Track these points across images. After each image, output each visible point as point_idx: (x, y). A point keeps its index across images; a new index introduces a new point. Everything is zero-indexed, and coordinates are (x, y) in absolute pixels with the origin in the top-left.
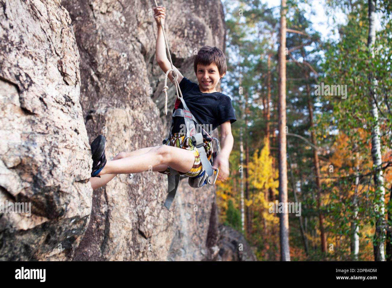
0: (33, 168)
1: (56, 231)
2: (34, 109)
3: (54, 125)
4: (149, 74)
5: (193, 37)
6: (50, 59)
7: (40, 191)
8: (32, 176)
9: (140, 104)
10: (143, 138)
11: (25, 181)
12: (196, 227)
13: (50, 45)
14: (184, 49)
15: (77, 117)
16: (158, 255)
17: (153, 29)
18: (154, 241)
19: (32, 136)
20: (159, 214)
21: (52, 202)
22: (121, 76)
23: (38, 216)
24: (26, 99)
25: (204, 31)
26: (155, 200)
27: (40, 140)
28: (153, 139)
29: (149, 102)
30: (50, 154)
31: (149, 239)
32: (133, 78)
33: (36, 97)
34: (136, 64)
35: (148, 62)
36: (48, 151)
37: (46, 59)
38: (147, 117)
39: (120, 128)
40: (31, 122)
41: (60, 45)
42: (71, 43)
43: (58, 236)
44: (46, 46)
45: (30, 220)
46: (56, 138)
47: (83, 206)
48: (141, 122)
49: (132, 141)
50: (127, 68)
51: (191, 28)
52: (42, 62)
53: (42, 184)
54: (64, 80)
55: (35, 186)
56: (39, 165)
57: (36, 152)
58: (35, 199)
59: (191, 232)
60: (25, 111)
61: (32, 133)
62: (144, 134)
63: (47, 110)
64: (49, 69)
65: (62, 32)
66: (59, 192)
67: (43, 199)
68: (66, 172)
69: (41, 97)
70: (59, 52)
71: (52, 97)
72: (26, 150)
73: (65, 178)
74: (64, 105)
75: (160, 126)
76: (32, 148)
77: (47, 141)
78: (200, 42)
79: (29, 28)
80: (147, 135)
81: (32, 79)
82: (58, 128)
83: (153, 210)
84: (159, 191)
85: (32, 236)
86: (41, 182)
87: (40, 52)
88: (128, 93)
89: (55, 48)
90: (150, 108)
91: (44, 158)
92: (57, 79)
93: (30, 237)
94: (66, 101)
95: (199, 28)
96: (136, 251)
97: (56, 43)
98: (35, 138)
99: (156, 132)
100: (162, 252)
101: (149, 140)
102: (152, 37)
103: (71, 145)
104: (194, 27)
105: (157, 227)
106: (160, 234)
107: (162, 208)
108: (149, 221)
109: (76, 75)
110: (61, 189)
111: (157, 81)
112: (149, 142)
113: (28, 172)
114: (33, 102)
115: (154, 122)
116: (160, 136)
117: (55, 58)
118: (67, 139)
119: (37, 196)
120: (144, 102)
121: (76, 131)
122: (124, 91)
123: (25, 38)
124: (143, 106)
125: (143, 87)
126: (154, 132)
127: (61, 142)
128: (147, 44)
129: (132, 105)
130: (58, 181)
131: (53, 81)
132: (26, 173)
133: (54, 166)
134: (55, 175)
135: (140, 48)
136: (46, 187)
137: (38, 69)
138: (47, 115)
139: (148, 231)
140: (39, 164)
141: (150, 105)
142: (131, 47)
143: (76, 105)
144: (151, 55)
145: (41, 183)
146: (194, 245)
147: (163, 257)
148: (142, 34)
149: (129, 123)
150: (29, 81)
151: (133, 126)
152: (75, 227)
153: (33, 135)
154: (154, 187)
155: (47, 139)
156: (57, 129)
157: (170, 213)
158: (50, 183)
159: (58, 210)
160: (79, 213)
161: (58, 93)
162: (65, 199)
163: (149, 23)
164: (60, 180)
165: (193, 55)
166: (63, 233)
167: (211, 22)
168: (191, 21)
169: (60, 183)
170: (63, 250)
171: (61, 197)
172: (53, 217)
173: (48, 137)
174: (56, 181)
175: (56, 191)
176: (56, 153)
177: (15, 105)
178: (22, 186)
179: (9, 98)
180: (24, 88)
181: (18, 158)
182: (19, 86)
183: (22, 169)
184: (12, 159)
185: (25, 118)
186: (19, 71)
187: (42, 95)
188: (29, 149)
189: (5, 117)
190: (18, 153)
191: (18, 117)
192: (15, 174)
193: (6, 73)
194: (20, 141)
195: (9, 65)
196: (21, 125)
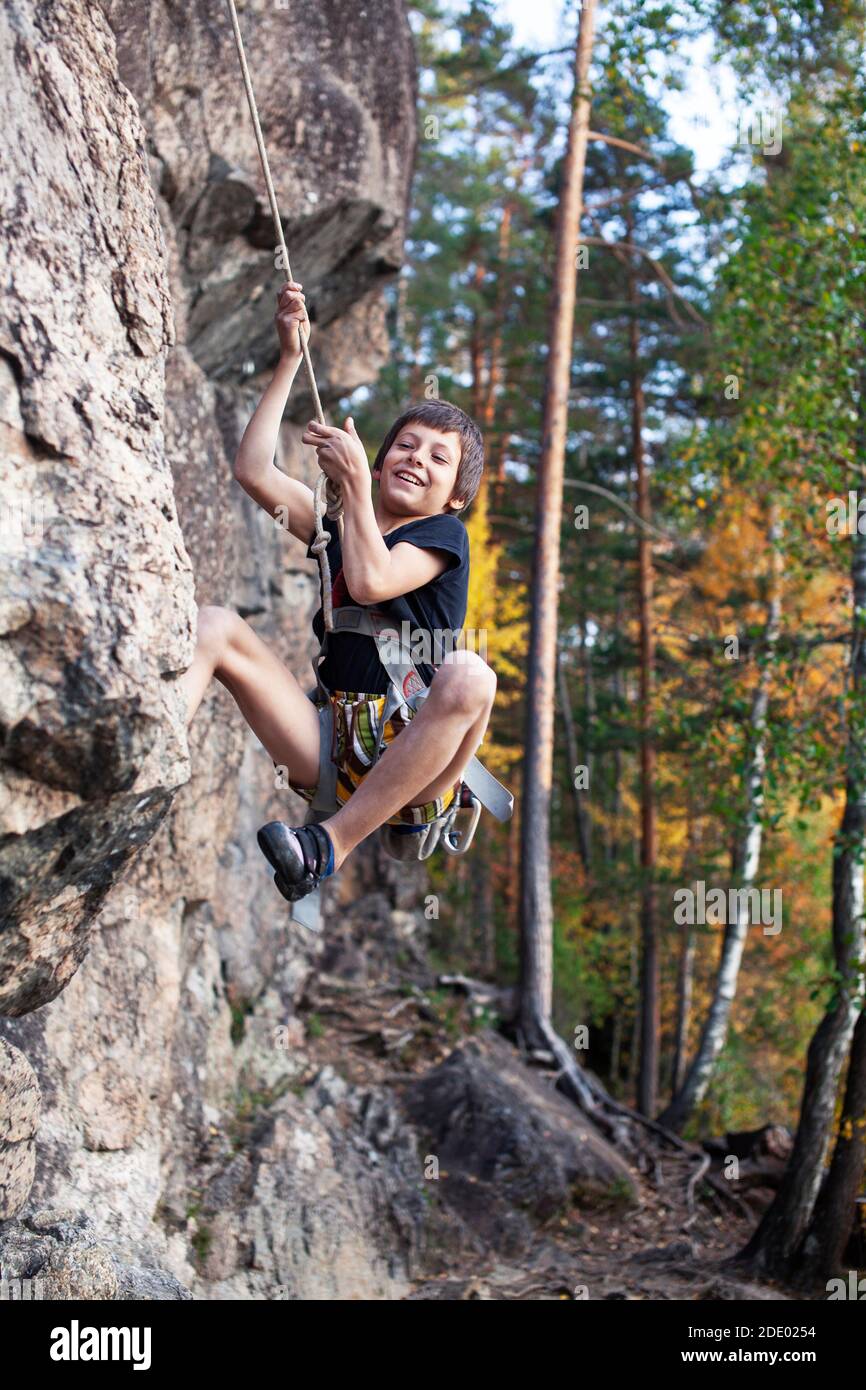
0: (67, 640)
1: (94, 835)
2: (65, 442)
3: (114, 494)
4: (181, 266)
5: (321, 148)
6: (95, 267)
7: (86, 715)
8: (62, 664)
11: (40, 680)
13: (92, 218)
14: (291, 187)
16: (191, 870)
17: (202, 114)
18: (183, 827)
19: (60, 533)
20: (202, 738)
21: (110, 749)
23: (56, 789)
24: (42, 405)
25: (358, 130)
27: (82, 545)
28: (194, 490)
29: (184, 364)
30: (109, 591)
33: (65, 399)
35: (179, 224)
36: (103, 583)
37: (83, 267)
38: (177, 415)
40: (54, 483)
41: (117, 218)
42: (147, 211)
43: (94, 851)
44: (84, 223)
45: (33, 801)
46: (122, 537)
47: (171, 754)
51: (318, 117)
52: (73, 276)
53: (95, 693)
54: (129, 338)
55: (70, 699)
56: (85, 630)
57: (77, 586)
58: (67, 738)
59: (263, 791)
60: (38, 447)
61: (58, 522)
63: (95, 444)
64: (91, 302)
65: (121, 173)
66: (136, 716)
67: (87, 737)
68: (149, 649)
69: (77, 397)
70: (114, 242)
71: (103, 397)
72: (48, 579)
73: (151, 670)
74: (133, 425)
76: (64, 571)
77: (100, 547)
78: (342, 166)
79: (37, 156)
80: (177, 478)
81: (50, 335)
82: (124, 503)
85: (27, 850)
86: (93, 685)
87: (66, 243)
89: (104, 229)
90: (187, 386)
91: (96, 603)
92: (112, 333)
93: (19, 854)
94: (139, 410)
95: (344, 118)
97: (106, 209)
98: (69, 538)
99: (202, 467)
100: (205, 861)
101: (182, 494)
102: (196, 141)
103: (159, 561)
104: (327, 115)
105: (195, 782)
106: (202, 804)
107: (214, 720)
109: (165, 323)
110: (143, 709)
111: (196, 289)
113: (50, 653)
114: (60, 417)
115: (197, 433)
116: (214, 479)
117: (103, 261)
118: (149, 540)
119: (73, 731)
121: (165, 510)
123: (29, 196)
126: (196, 467)
127: (136, 551)
128: (181, 165)
130: (134, 682)
131: (98, 341)
132: (45, 656)
133: (121, 630)
134: (126, 666)
135: (159, 175)
136: (106, 702)
137: (64, 302)
138: (97, 459)
140: (88, 627)
141: (188, 375)
143: (160, 418)
144: (190, 202)
145: (90, 688)
147: (204, 876)
148: (166, 129)
150: (44, 341)
152: (139, 821)
153: (64, 528)
155: (101, 541)
156: (121, 506)
157: (233, 735)
158: (114, 692)
159: (120, 772)
160: (162, 777)
161: (117, 382)
162: (145, 739)
163: (192, 92)
164: (138, 679)
165: (319, 208)
166: (108, 842)
167: (379, 99)
168: (319, 91)
169: (140, 689)
170: (86, 888)
171: (137, 732)
172: (98, 793)
173: (101, 534)
174: (129, 682)
175: (128, 713)
176: (124, 589)
177: (9, 426)
178: (31, 696)
180: (34, 367)
181: (23, 604)
182: (23, 361)
183: (32, 640)
184: (5, 608)
185: (34, 469)
186: (17, 308)
187: (79, 392)
188: (56, 576)
190: (22, 588)
191: (18, 467)
192: (11, 657)
194: (23, 548)
196: (26, 493)
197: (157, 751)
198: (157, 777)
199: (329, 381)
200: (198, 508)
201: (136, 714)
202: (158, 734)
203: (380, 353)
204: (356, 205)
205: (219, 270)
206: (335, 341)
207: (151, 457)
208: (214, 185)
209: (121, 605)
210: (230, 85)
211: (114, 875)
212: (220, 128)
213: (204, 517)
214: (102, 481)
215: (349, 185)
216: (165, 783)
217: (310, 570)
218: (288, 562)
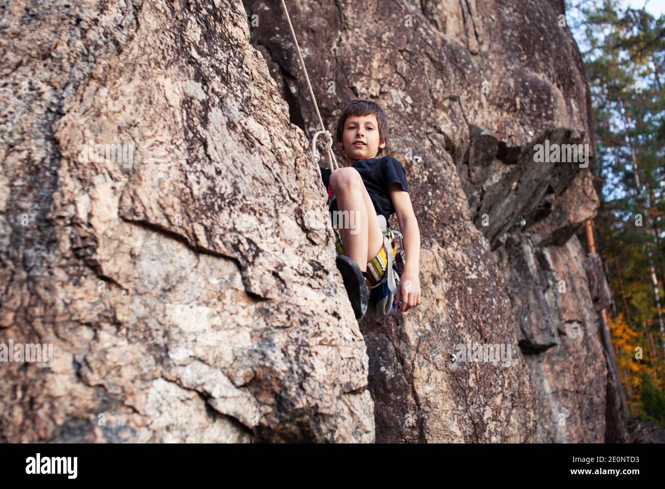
0: (274, 383)
2: (266, 292)
3: (300, 312)
4: (465, 182)
5: (531, 108)
6: (283, 209)
7: (288, 417)
8: (274, 395)
9: (455, 235)
10: (466, 291)
11: (264, 404)
12: (581, 431)
13: (280, 188)
14: (519, 130)
15: (335, 292)
17: (461, 108)
19: (267, 334)
20: (508, 416)
21: (309, 432)
22: (417, 195)
24: (252, 278)
25: (549, 95)
26: (498, 393)
27: (279, 339)
28: (484, 292)
29: (469, 230)
30: (297, 359)
32: (437, 195)
33: (267, 273)
34: (439, 170)
35: (461, 163)
36: (293, 354)
37: (276, 211)
38: (469, 256)
39: (426, 280)
40: (263, 312)
41: (295, 184)
42: (313, 178)
44: (274, 190)
46: (304, 331)
47: (359, 430)
48: (461, 265)
49: (449, 299)
50: (426, 179)
51: (526, 94)
52: (270, 216)
53: (290, 406)
54: (308, 238)
55: (280, 411)
56: (281, 378)
57: (276, 358)
58: (282, 429)
60: (253, 297)
61: (266, 329)
62: (468, 285)
63: (285, 291)
64: (282, 226)
66: (317, 415)
67: (294, 428)
68: (325, 382)
69: (275, 270)
70: (294, 196)
71: (292, 268)
72: (261, 356)
73: (325, 391)
74: (312, 277)
75: (493, 267)
76: (269, 352)
77: (291, 338)
78: (544, 114)
79: (244, 167)
80: (473, 287)
81: (259, 245)
82: (307, 315)
83: (497, 410)
84: (504, 377)
86: (288, 402)
87: (265, 202)
88: (432, 221)
89: (288, 191)
90: (472, 241)
91: (289, 365)
92: (297, 237)
94: (315, 270)
95: (539, 91)
97: (289, 182)
99: (487, 279)
101: (477, 294)
102: (460, 121)
103: (329, 339)
104: (531, 91)
107: (513, 407)
108: (493, 431)
109: (326, 228)
110: (320, 411)
111: (480, 191)
112: (478, 297)
113: (267, 390)
114: (263, 281)
115: (481, 262)
116: (495, 284)
117: (289, 206)
118: (322, 330)
119: (284, 425)
120: (460, 231)
121: (335, 314)
122: (426, 218)
123: (241, 186)
124: (460, 239)
125: (456, 206)
126: (484, 280)
127: (313, 336)
128: (454, 134)
129: (442, 239)
130: (313, 398)
131: (290, 243)
132: (265, 392)
133: (306, 375)
134: (309, 391)
136: (297, 410)
137: (266, 229)
138: (287, 297)
140: (282, 376)
141: (472, 235)
142: (428, 143)
143: (331, 273)
145: (288, 405)
148: (444, 119)
149: (439, 270)
150: (255, 249)
151: (446, 274)
153: (269, 332)
154: (495, 372)
155: (291, 335)
156: (304, 317)
157: (528, 413)
158: (301, 403)
161: (301, 259)
162: (329, 425)
163: (453, 99)
164: (317, 397)
165: (535, 137)
167: (560, 77)
168: (524, 81)
169: (318, 401)
171: (321, 422)
173: (291, 331)
174: (310, 399)
175: (313, 414)
176: (307, 355)
177: (237, 290)
178: (260, 412)
179: (226, 281)
180: (248, 261)
181: (250, 370)
182: (240, 260)
183: (257, 386)
184: (241, 373)
185: (253, 307)
186: (237, 237)
187: (276, 268)
188: (264, 355)
189: (225, 310)
190: (249, 363)
191: (243, 308)
192: (249, 395)
193: (217, 244)
194: (250, 344)
195: (221, 231)
196: (250, 319)
199: (569, 221)
200: (488, 300)
201: (317, 414)
202: (338, 421)
203: (594, 201)
204: (557, 131)
205: (491, 179)
206: (568, 200)
207: (326, 291)
208: (474, 140)
210: (474, 91)
212: (472, 112)
213: (492, 304)
214: (288, 307)
215: (550, 122)
217: (579, 319)
218: (566, 317)
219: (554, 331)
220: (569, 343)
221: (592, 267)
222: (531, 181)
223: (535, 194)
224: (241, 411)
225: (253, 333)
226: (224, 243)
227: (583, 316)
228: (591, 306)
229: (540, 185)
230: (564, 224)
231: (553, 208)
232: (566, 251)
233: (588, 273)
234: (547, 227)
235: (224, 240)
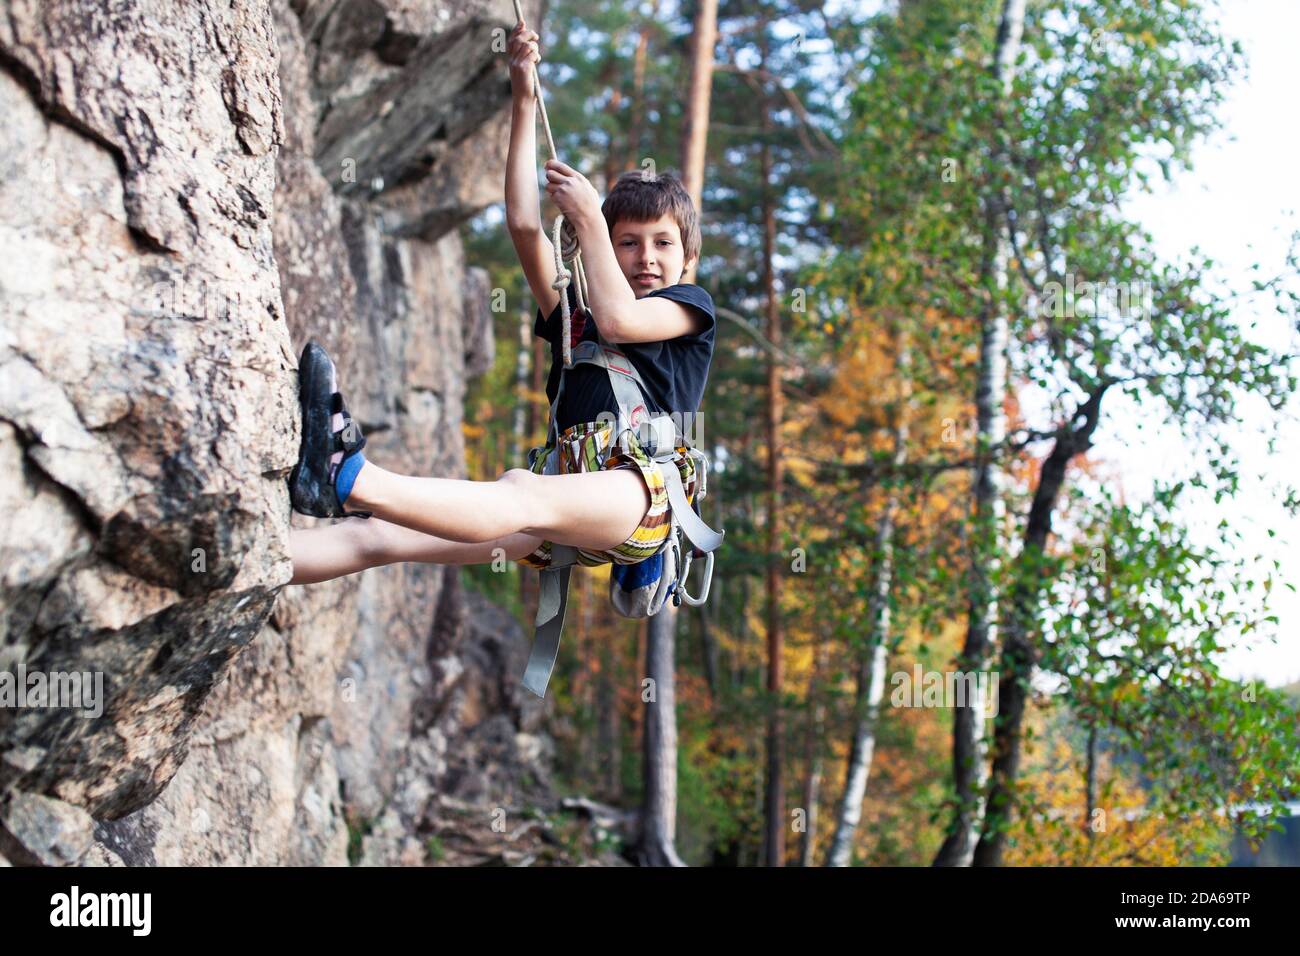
0: (166, 434)
1: (192, 632)
2: (169, 236)
4: (310, 79)
6: (205, 64)
7: (184, 510)
8: (161, 458)
9: (283, 180)
11: (138, 474)
12: (401, 595)
13: (202, 16)
14: (422, 4)
16: (308, 685)
18: (300, 641)
19: (162, 326)
21: (208, 545)
23: (153, 585)
24: (146, 198)
27: (184, 340)
28: (318, 303)
29: (310, 176)
30: (210, 386)
31: (286, 633)
33: (170, 193)
35: (309, 38)
36: (205, 378)
37: (192, 63)
38: (301, 228)
40: (157, 276)
41: (228, 16)
42: (259, 11)
43: (193, 649)
44: (193, 17)
45: (130, 596)
46: (225, 333)
47: (272, 553)
48: (285, 244)
52: (181, 72)
53: (193, 488)
54: (238, 136)
55: (168, 493)
56: (184, 424)
57: (177, 380)
58: (164, 532)
59: (386, 609)
60: (141, 240)
61: (160, 316)
62: (291, 286)
63: (199, 240)
64: (200, 98)
66: (235, 512)
67: (185, 532)
68: (251, 446)
69: (183, 192)
70: (225, 40)
71: (209, 193)
72: (148, 372)
73: (252, 467)
74: (239, 222)
75: (340, 260)
76: (164, 364)
77: (202, 342)
80: (301, 290)
81: (157, 130)
85: (123, 647)
86: (191, 479)
87: (176, 40)
89: (215, 27)
90: (313, 199)
91: (197, 398)
92: (220, 131)
93: (115, 651)
94: (246, 208)
96: (245, 670)
97: (218, 8)
98: (171, 332)
99: (326, 280)
100: (322, 676)
101: (305, 307)
103: (263, 358)
105: (314, 596)
106: (320, 619)
109: (275, 123)
110: (243, 505)
111: (324, 103)
112: (304, 312)
113: (148, 446)
114: (165, 211)
115: (322, 246)
116: (338, 292)
117: (213, 59)
118: (253, 337)
119: (170, 525)
121: (270, 309)
124: (289, 190)
126: (320, 281)
127: (239, 347)
130: (233, 477)
131: (207, 138)
132: (143, 449)
133: (222, 426)
134: (226, 460)
136: (204, 496)
137: (172, 98)
138: (201, 254)
139: (288, 609)
140: (187, 421)
141: (314, 187)
143: (268, 220)
144: (320, 16)
145: (188, 482)
146: (393, 652)
147: (322, 691)
150: (150, 136)
152: (239, 620)
153: (165, 322)
155: (203, 337)
158: (213, 487)
159: (220, 569)
160: (263, 576)
161: (225, 179)
162: (244, 536)
164: (238, 475)
165: (450, 26)
166: (207, 641)
169: (240, 485)
170: (185, 689)
171: (236, 528)
172: (196, 590)
173: (204, 329)
174: (228, 477)
175: (227, 509)
176: (226, 384)
177: (112, 218)
178: (128, 489)
179: (94, 194)
180: (138, 160)
181: (122, 396)
182: (128, 154)
183: (130, 433)
184: (103, 400)
185: (137, 262)
186: (123, 101)
187: (185, 187)
188: (155, 369)
189: (83, 257)
190: (121, 381)
191: (120, 260)
192: (109, 449)
193: (90, 110)
194: (124, 341)
195: (98, 82)
196: (127, 286)
197: (258, 549)
198: (258, 576)
199: (458, 200)
200: (322, 321)
201: (235, 510)
202: (258, 531)
204: (490, 23)
205: (349, 85)
206: (465, 159)
207: (258, 256)
209: (222, 401)
211: (215, 675)
213: (327, 330)
214: (205, 277)
215: (481, 3)
216: (265, 582)
217: (437, 388)
218: (414, 379)
219: (391, 402)
220: (410, 429)
221: (473, 295)
222: (415, 108)
223: (413, 134)
224: (92, 483)
225: (131, 319)
226: (103, 110)
227: (444, 383)
228: (460, 366)
229: (429, 119)
230: (449, 203)
231: (436, 168)
232: (436, 253)
233: (467, 305)
234: (416, 203)
235: (103, 102)
